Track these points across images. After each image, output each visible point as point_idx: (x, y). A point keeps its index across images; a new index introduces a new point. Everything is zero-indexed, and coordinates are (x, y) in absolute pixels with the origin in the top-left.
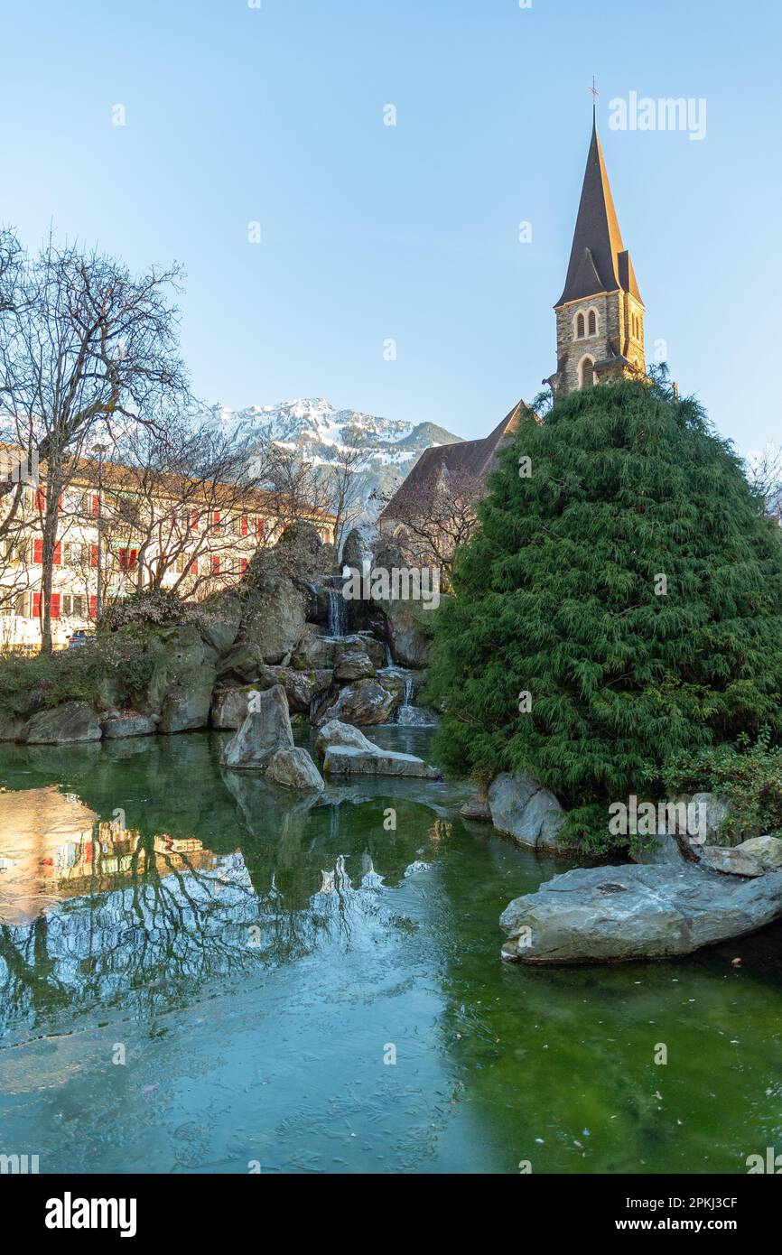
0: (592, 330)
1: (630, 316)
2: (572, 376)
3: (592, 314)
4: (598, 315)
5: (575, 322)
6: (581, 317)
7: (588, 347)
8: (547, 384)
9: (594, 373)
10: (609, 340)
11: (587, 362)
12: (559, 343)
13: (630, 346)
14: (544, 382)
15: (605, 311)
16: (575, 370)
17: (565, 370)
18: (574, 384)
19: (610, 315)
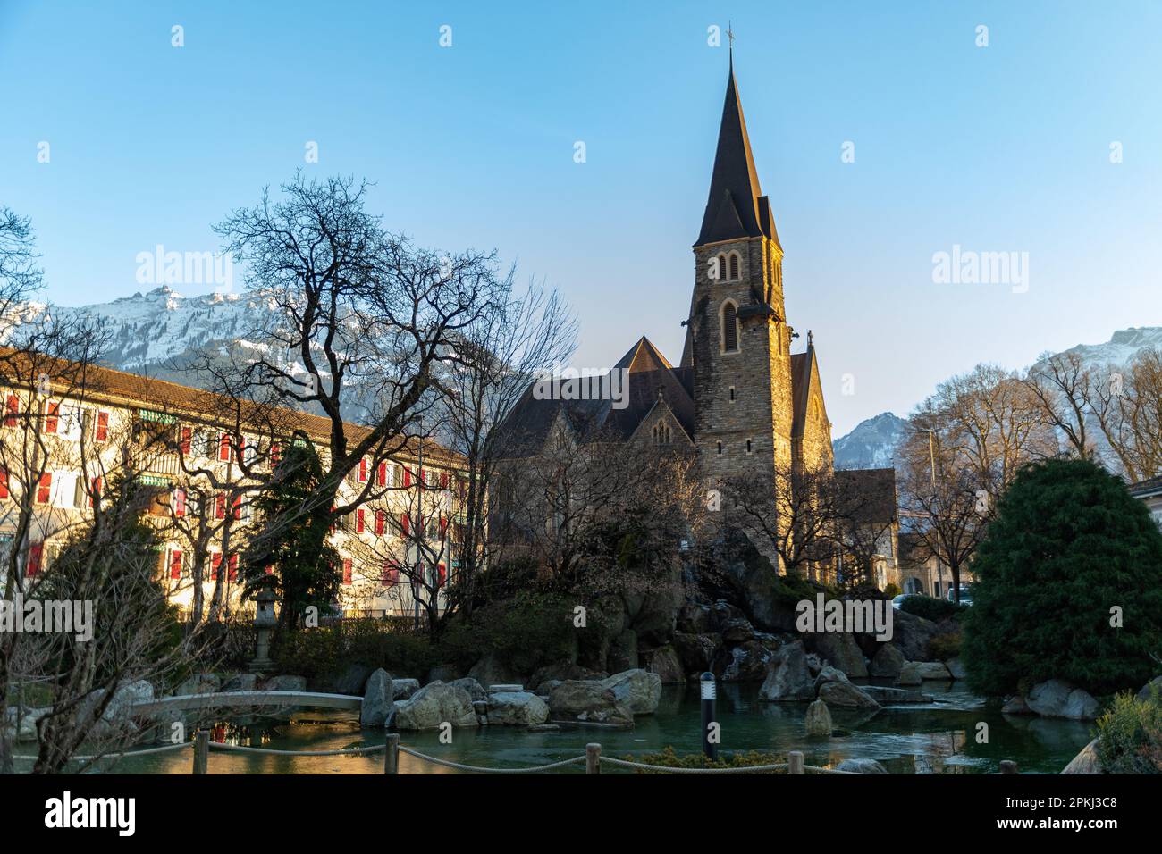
0: (734, 274)
1: (772, 263)
2: (712, 320)
3: (734, 258)
4: (740, 260)
5: (716, 264)
6: (721, 258)
7: (730, 291)
8: (686, 327)
9: (737, 319)
10: (752, 286)
11: (729, 307)
12: (698, 285)
13: (773, 293)
14: (684, 324)
15: (748, 255)
16: (717, 314)
17: (705, 313)
18: (715, 328)
19: (753, 261)
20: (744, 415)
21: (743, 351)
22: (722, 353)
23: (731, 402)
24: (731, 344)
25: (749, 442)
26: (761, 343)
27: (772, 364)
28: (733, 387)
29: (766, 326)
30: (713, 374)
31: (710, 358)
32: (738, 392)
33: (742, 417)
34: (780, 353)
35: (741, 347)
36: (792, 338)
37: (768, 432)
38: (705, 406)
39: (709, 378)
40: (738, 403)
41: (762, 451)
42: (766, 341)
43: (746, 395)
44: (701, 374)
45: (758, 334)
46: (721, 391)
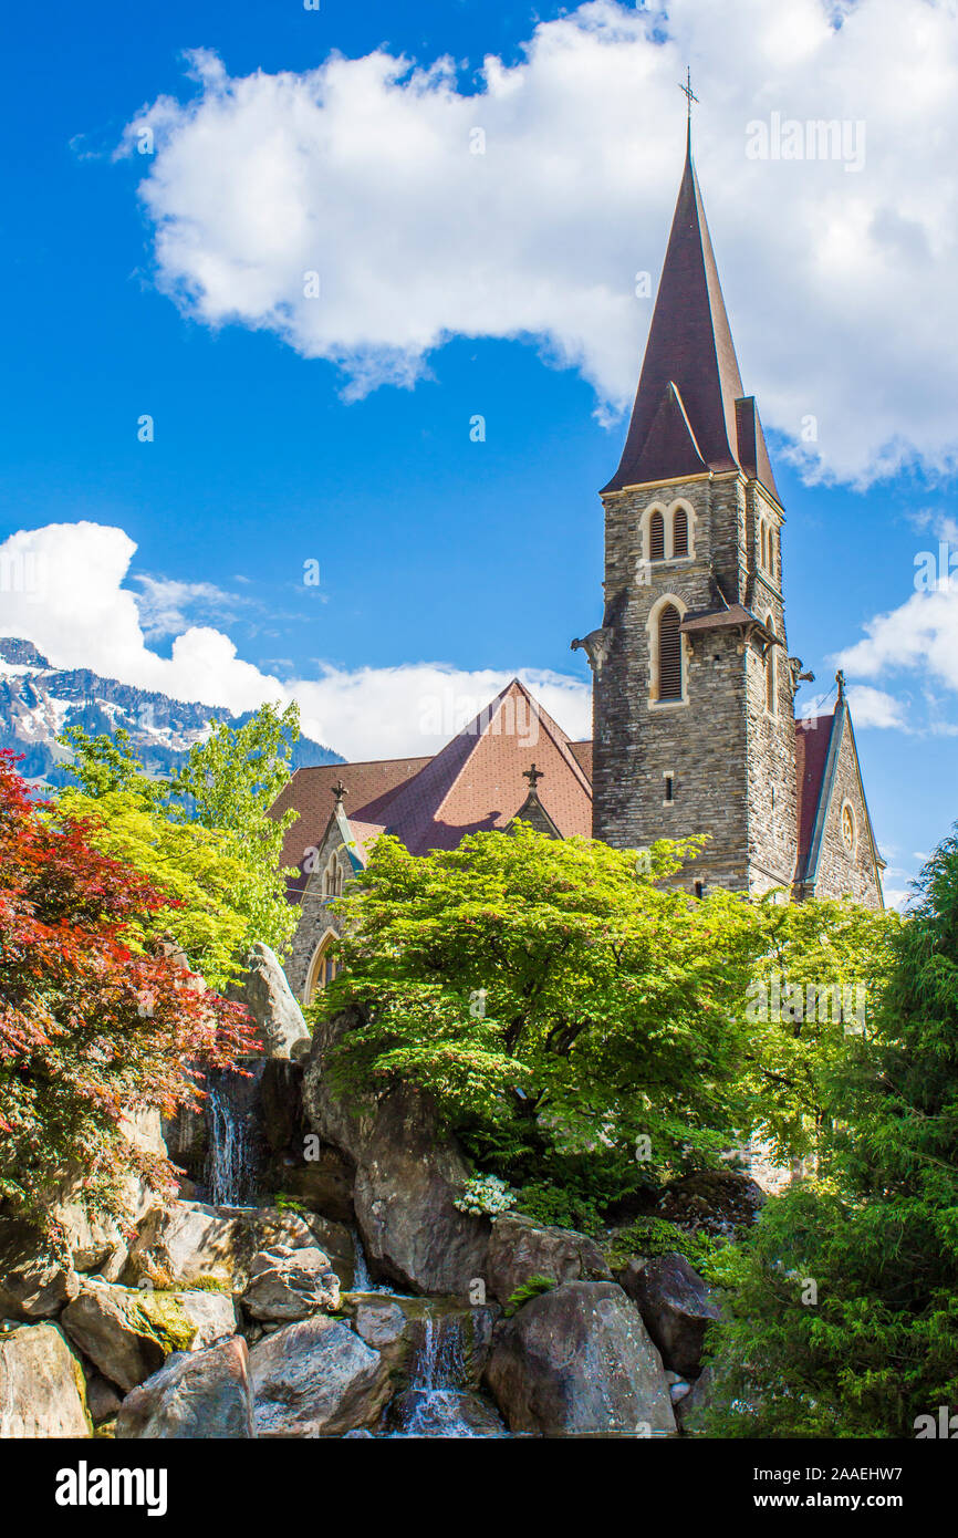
0: (681, 548)
1: (758, 527)
2: (633, 638)
3: (680, 514)
4: (692, 519)
5: (644, 526)
6: (657, 518)
7: (671, 581)
8: (582, 650)
9: (683, 636)
10: (714, 571)
11: (669, 612)
12: (610, 567)
13: (759, 587)
14: (575, 644)
15: (708, 510)
16: (643, 625)
17: (621, 624)
18: (640, 655)
19: (718, 521)
20: (690, 831)
21: (693, 702)
22: (652, 704)
23: (665, 803)
24: (669, 689)
25: (698, 886)
26: (728, 684)
27: (750, 729)
28: (669, 774)
29: (739, 650)
30: (632, 748)
31: (628, 716)
32: (680, 785)
33: (688, 836)
34: (771, 709)
35: (689, 693)
36: (799, 683)
37: (739, 867)
38: (613, 811)
39: (624, 755)
40: (679, 807)
42: (739, 680)
43: (696, 790)
44: (607, 746)
45: (725, 667)
46: (648, 782)
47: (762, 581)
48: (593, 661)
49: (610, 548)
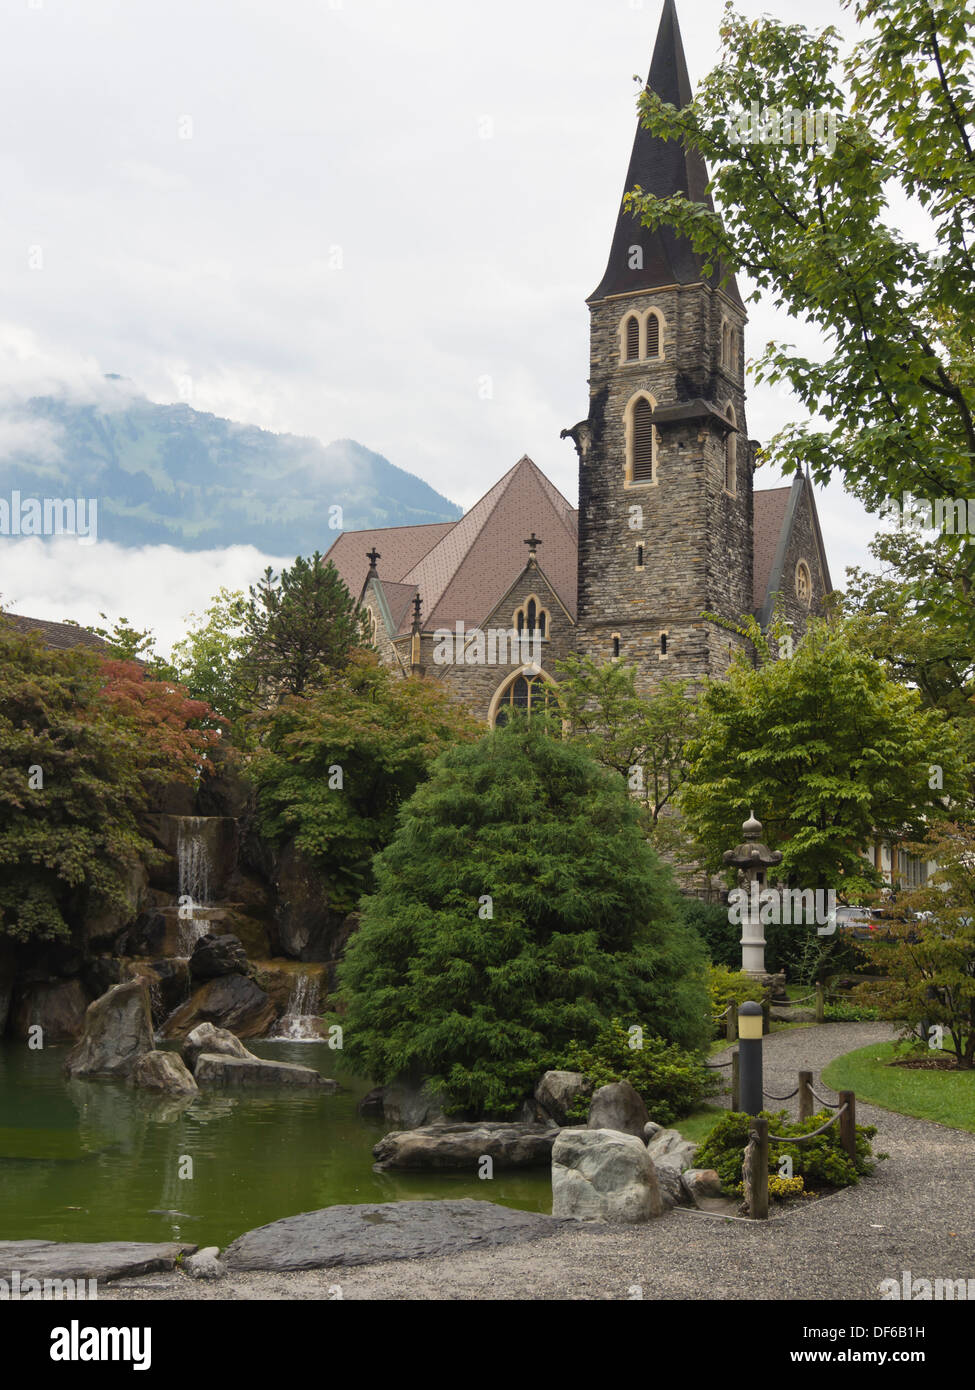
0: (652, 350)
1: (721, 329)
2: (612, 428)
3: (653, 319)
4: (663, 324)
5: (622, 330)
6: (633, 322)
7: (645, 379)
8: (570, 440)
9: (653, 427)
10: (680, 370)
11: (642, 403)
12: (594, 366)
14: (564, 434)
15: (675, 316)
16: (620, 417)
17: (603, 416)
18: (617, 443)
19: (685, 326)
20: (657, 591)
21: (660, 483)
22: (627, 485)
23: (638, 569)
24: (642, 470)
25: (664, 638)
26: (691, 468)
27: (707, 505)
28: (642, 543)
29: (700, 439)
30: (611, 522)
31: (607, 495)
32: (649, 553)
33: (656, 595)
35: (658, 475)
38: (595, 575)
39: (604, 528)
40: (649, 571)
41: (684, 653)
42: (699, 464)
43: (663, 558)
44: (591, 521)
45: (688, 453)
46: (623, 551)
47: (722, 376)
48: (579, 449)
49: (594, 350)
